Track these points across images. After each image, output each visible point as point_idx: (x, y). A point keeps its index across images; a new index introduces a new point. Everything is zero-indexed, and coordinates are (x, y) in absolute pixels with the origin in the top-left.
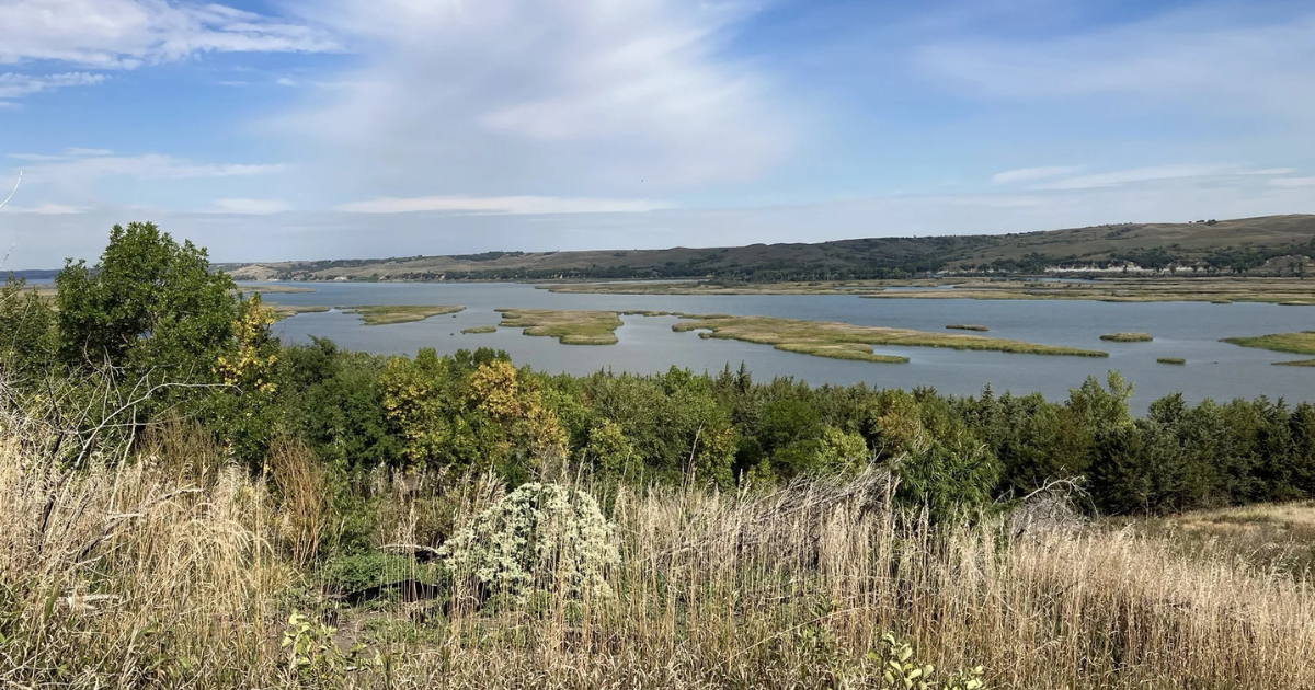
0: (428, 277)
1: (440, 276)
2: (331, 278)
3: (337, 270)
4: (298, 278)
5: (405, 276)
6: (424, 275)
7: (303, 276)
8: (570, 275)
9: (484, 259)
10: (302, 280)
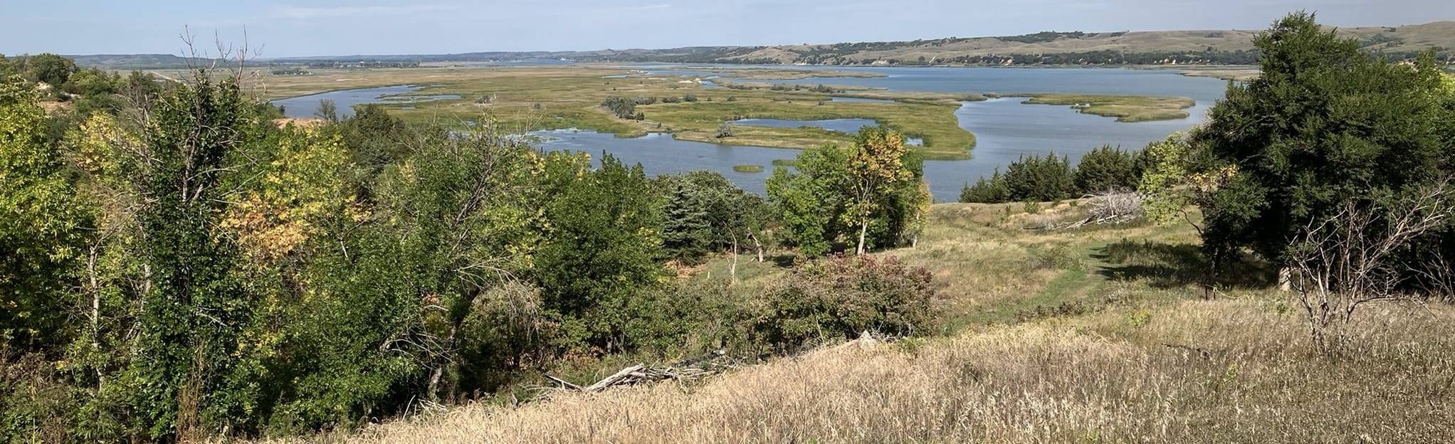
0: (993, 61)
1: (1006, 60)
2: (867, 62)
3: (873, 55)
4: (829, 61)
5: (960, 60)
6: (984, 59)
7: (835, 60)
8: (1187, 60)
9: (1036, 41)
10: (834, 64)
